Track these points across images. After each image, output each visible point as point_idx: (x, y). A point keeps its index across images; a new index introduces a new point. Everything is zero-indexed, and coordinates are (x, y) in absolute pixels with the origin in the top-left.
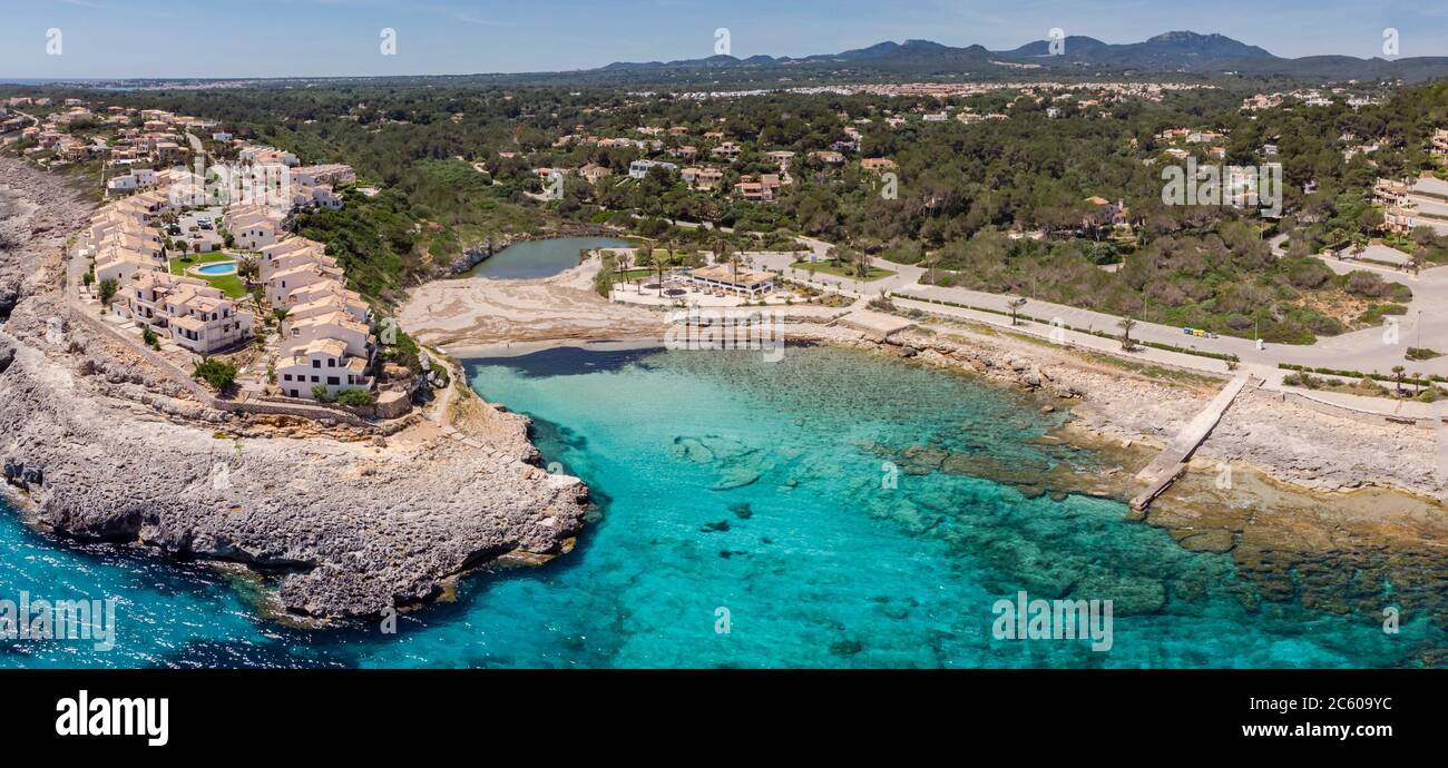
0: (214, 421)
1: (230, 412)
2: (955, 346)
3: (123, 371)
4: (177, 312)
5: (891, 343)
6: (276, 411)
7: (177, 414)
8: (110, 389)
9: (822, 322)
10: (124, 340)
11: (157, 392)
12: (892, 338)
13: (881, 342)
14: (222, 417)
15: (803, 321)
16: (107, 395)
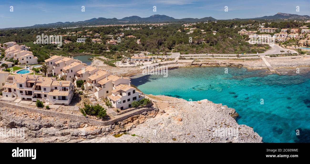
0: (109, 131)
1: (113, 125)
2: (208, 62)
3: (38, 123)
4: (48, 90)
5: (194, 64)
6: (128, 117)
7: (88, 135)
8: (36, 134)
9: (174, 63)
10: (24, 108)
11: (67, 128)
12: (193, 63)
13: (191, 65)
14: (111, 128)
15: (170, 64)
16: (36, 137)
